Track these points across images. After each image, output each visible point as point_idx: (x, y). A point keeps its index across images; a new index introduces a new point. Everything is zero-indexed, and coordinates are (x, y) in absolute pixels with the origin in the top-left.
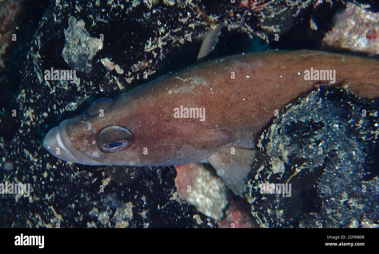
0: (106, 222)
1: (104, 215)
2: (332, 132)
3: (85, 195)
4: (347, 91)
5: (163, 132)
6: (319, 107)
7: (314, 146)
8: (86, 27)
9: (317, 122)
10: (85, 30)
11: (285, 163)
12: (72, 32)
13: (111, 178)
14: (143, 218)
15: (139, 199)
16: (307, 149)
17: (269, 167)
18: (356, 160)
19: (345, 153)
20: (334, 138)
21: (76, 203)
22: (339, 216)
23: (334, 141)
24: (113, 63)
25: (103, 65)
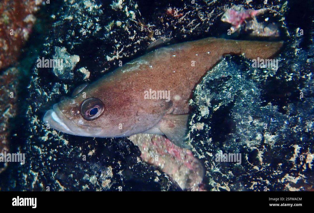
0: (95, 182)
1: (94, 178)
2: (237, 80)
3: (79, 166)
4: (244, 56)
5: (123, 100)
6: (227, 67)
7: (226, 91)
8: (67, 50)
9: (226, 76)
10: (67, 52)
11: (209, 107)
12: (58, 56)
13: (95, 149)
14: (120, 175)
15: (116, 164)
16: (222, 93)
17: (198, 113)
18: (255, 94)
19: (247, 91)
20: (239, 83)
21: (73, 173)
22: (248, 132)
23: (239, 85)
24: (88, 70)
25: (82, 73)
